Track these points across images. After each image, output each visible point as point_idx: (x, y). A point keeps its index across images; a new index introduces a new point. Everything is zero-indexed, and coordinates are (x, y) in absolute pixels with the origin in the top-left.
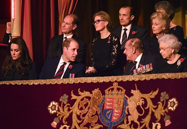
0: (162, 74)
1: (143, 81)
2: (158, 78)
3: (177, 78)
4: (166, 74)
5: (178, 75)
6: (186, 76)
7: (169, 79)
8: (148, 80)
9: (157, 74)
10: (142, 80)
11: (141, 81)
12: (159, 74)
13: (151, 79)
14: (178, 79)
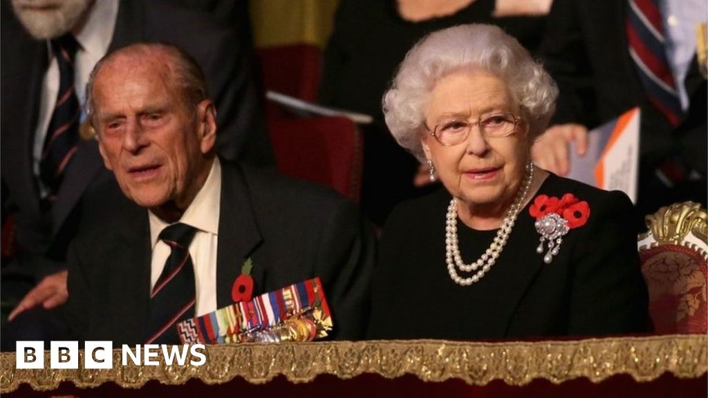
0: (399, 345)
1: (261, 386)
2: (372, 370)
3: (509, 380)
4: (428, 344)
5: (517, 358)
6: (570, 367)
7: (455, 384)
8: (301, 384)
9: (363, 344)
10: (254, 381)
11: (253, 385)
12: (382, 343)
13: (324, 378)
14: (516, 387)
